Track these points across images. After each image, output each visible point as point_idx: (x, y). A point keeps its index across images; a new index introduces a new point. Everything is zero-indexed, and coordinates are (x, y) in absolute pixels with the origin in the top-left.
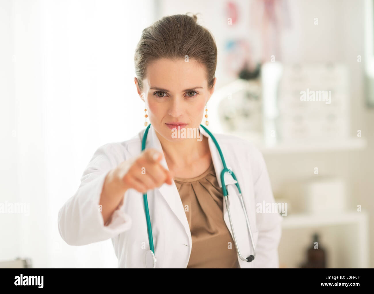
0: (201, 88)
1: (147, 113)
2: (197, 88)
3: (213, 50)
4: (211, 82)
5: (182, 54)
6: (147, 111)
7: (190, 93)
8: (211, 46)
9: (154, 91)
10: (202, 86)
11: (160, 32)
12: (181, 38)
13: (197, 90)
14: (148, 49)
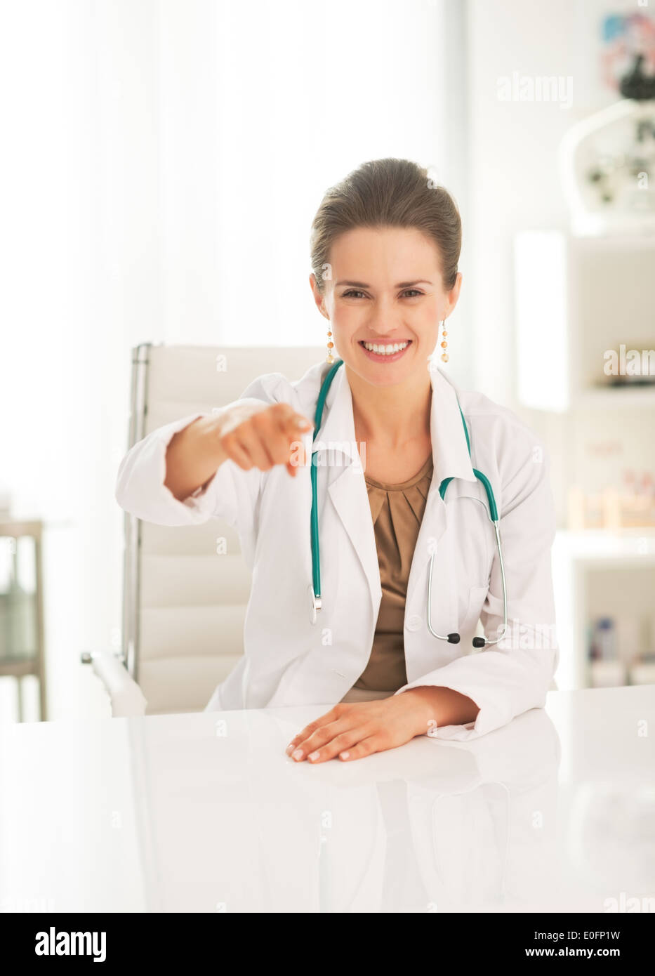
0: (430, 283)
1: (332, 339)
2: (421, 281)
3: (453, 217)
4: (451, 279)
5: (393, 218)
6: (332, 337)
7: (408, 292)
8: (447, 211)
9: (344, 288)
10: (431, 281)
11: (355, 185)
12: (392, 192)
13: (420, 286)
14: (333, 215)
